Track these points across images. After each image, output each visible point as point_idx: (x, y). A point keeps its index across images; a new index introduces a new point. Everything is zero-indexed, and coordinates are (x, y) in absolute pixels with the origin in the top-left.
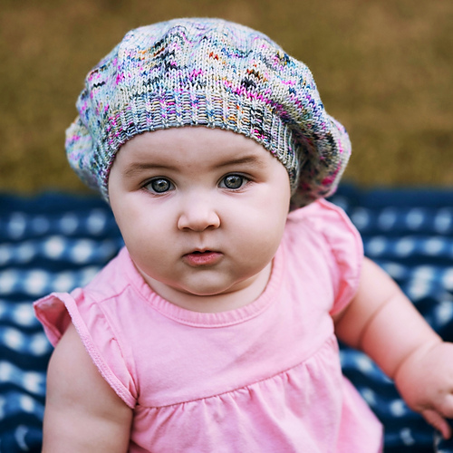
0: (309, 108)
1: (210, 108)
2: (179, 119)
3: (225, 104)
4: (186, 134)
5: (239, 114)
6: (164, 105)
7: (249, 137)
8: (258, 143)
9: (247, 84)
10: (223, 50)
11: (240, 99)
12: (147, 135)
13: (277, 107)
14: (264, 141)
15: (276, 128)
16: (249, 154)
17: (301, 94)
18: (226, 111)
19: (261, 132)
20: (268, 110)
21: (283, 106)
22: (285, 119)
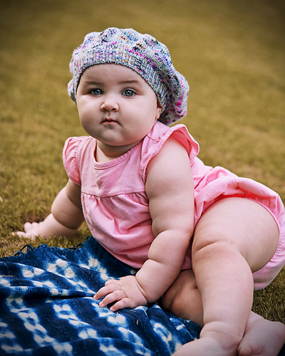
0: (165, 62)
1: (117, 56)
2: (103, 60)
3: (124, 55)
4: (106, 67)
5: (130, 59)
6: (98, 55)
7: (134, 70)
8: (139, 74)
9: (135, 48)
10: (128, 37)
11: (131, 54)
12: (91, 68)
13: (150, 61)
14: (141, 73)
15: (149, 70)
16: (135, 79)
17: (161, 56)
18: (124, 57)
19: (140, 69)
20: (145, 61)
21: (153, 61)
22: (155, 68)
